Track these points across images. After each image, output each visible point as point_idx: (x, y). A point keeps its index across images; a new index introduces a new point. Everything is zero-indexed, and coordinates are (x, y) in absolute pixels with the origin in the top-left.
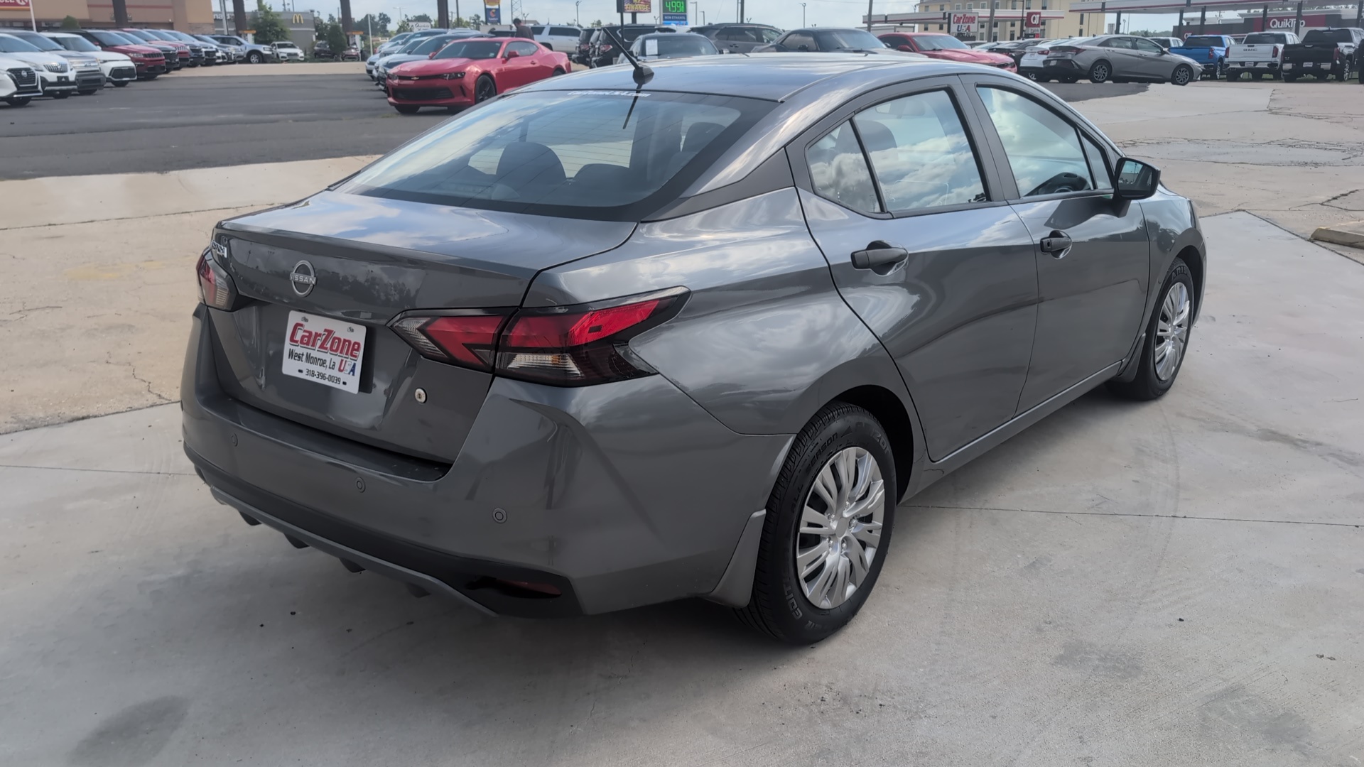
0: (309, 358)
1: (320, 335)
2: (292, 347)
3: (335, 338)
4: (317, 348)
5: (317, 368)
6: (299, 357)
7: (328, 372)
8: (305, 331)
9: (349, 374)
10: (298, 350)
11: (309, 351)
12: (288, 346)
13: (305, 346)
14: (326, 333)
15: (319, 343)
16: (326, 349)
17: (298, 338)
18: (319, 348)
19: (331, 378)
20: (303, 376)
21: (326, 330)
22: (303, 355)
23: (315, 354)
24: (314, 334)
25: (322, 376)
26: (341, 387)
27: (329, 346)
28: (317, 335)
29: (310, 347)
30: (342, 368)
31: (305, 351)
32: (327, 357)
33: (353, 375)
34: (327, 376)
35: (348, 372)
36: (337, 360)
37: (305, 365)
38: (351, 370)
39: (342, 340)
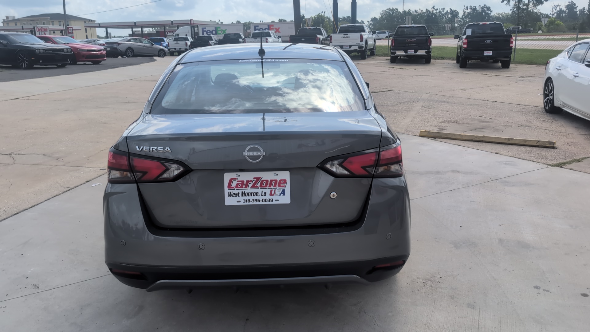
0: (244, 194)
1: (251, 181)
2: (230, 191)
3: (263, 181)
4: (249, 188)
5: (251, 198)
6: (237, 195)
7: (261, 198)
8: (238, 181)
9: (280, 195)
10: (235, 191)
11: (243, 191)
12: (227, 191)
13: (240, 188)
14: (256, 180)
15: (250, 185)
16: (257, 187)
17: (234, 185)
18: (251, 187)
19: (264, 200)
20: (242, 203)
21: (254, 178)
22: (239, 193)
23: (247, 191)
24: (245, 181)
25: (258, 201)
26: (274, 202)
27: (259, 185)
28: (248, 182)
29: (244, 188)
30: (273, 193)
31: (240, 191)
32: (259, 191)
33: (284, 195)
34: (261, 200)
35: (279, 194)
36: (268, 191)
37: (241, 198)
38: (281, 193)
39: (269, 180)
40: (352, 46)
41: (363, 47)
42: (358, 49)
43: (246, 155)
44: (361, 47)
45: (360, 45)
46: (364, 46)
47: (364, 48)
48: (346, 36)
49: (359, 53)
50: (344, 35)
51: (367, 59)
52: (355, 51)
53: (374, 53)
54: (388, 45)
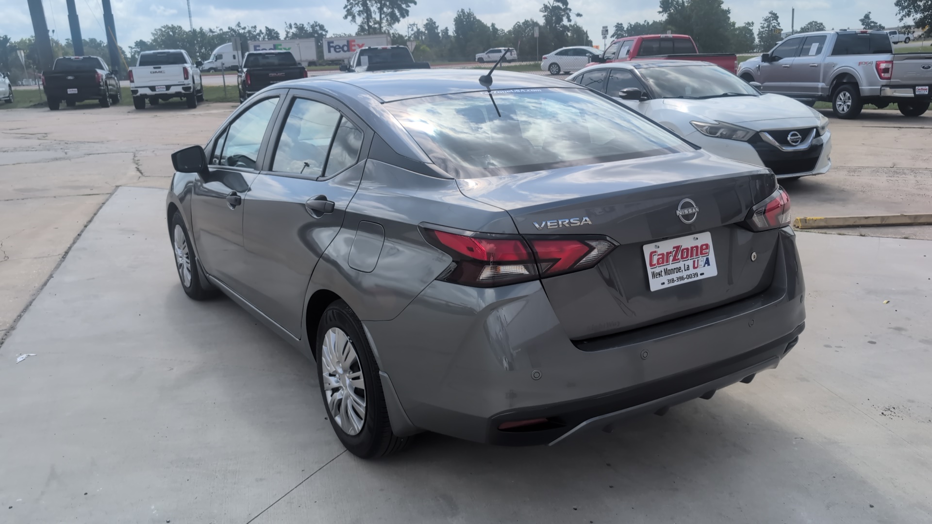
0: (667, 272)
1: (671, 253)
2: (653, 270)
3: (683, 249)
4: (671, 262)
5: (675, 276)
6: (660, 274)
7: (684, 274)
8: (659, 255)
9: (704, 266)
10: (657, 270)
11: (665, 267)
12: (650, 271)
13: (662, 265)
14: (675, 249)
15: (671, 258)
16: (678, 259)
17: (655, 261)
18: (672, 261)
19: (689, 277)
20: (666, 286)
21: (674, 248)
22: (661, 272)
23: (670, 267)
24: (665, 254)
25: (682, 278)
26: (700, 277)
27: (679, 257)
28: (668, 253)
29: (665, 264)
30: (696, 266)
31: (662, 269)
32: (681, 264)
33: (709, 265)
34: (685, 277)
35: (703, 265)
36: (690, 263)
37: (665, 278)
38: (706, 263)
39: (690, 248)
40: (172, 87)
41: (190, 88)
42: (183, 92)
43: (681, 214)
44: (187, 89)
45: (184, 85)
46: (191, 85)
47: (192, 90)
48: (157, 70)
49: (183, 98)
50: (154, 68)
51: (197, 107)
52: (178, 94)
53: (202, 98)
54: (223, 84)
